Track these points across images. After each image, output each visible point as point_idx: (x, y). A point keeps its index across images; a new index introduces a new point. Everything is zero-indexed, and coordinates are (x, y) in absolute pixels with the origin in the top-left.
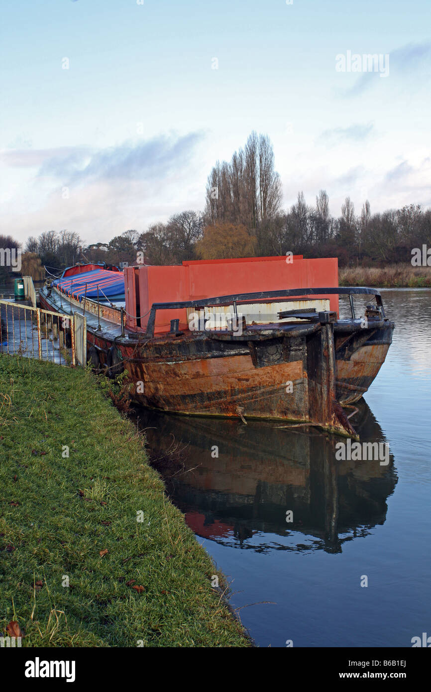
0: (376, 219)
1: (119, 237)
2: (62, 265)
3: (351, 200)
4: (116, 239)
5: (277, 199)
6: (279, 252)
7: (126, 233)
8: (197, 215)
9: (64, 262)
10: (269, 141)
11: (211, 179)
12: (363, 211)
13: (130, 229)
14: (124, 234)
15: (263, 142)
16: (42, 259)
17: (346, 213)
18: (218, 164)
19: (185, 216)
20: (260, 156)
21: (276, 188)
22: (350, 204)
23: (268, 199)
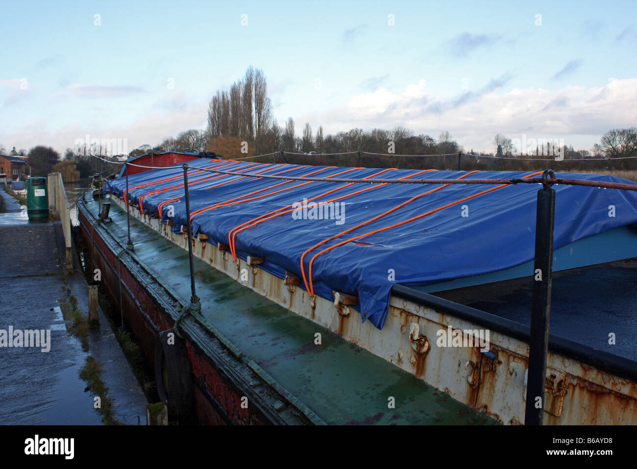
0: (329, 139)
1: (137, 150)
2: (93, 169)
3: (310, 125)
4: (134, 151)
5: (269, 119)
6: (273, 161)
7: (142, 147)
8: (200, 133)
9: (95, 168)
10: (263, 73)
11: (212, 105)
12: (318, 133)
13: (145, 144)
14: (140, 147)
15: (258, 74)
16: (78, 165)
17: (306, 135)
18: (218, 93)
19: (190, 133)
20: (256, 85)
21: (268, 110)
22: (309, 127)
23: (261, 119)
